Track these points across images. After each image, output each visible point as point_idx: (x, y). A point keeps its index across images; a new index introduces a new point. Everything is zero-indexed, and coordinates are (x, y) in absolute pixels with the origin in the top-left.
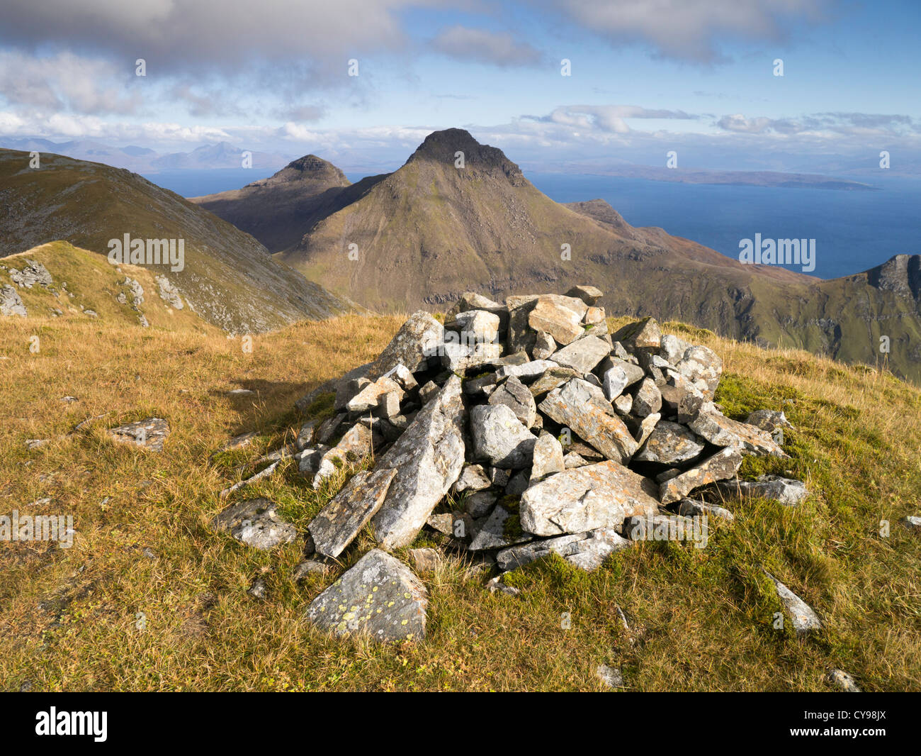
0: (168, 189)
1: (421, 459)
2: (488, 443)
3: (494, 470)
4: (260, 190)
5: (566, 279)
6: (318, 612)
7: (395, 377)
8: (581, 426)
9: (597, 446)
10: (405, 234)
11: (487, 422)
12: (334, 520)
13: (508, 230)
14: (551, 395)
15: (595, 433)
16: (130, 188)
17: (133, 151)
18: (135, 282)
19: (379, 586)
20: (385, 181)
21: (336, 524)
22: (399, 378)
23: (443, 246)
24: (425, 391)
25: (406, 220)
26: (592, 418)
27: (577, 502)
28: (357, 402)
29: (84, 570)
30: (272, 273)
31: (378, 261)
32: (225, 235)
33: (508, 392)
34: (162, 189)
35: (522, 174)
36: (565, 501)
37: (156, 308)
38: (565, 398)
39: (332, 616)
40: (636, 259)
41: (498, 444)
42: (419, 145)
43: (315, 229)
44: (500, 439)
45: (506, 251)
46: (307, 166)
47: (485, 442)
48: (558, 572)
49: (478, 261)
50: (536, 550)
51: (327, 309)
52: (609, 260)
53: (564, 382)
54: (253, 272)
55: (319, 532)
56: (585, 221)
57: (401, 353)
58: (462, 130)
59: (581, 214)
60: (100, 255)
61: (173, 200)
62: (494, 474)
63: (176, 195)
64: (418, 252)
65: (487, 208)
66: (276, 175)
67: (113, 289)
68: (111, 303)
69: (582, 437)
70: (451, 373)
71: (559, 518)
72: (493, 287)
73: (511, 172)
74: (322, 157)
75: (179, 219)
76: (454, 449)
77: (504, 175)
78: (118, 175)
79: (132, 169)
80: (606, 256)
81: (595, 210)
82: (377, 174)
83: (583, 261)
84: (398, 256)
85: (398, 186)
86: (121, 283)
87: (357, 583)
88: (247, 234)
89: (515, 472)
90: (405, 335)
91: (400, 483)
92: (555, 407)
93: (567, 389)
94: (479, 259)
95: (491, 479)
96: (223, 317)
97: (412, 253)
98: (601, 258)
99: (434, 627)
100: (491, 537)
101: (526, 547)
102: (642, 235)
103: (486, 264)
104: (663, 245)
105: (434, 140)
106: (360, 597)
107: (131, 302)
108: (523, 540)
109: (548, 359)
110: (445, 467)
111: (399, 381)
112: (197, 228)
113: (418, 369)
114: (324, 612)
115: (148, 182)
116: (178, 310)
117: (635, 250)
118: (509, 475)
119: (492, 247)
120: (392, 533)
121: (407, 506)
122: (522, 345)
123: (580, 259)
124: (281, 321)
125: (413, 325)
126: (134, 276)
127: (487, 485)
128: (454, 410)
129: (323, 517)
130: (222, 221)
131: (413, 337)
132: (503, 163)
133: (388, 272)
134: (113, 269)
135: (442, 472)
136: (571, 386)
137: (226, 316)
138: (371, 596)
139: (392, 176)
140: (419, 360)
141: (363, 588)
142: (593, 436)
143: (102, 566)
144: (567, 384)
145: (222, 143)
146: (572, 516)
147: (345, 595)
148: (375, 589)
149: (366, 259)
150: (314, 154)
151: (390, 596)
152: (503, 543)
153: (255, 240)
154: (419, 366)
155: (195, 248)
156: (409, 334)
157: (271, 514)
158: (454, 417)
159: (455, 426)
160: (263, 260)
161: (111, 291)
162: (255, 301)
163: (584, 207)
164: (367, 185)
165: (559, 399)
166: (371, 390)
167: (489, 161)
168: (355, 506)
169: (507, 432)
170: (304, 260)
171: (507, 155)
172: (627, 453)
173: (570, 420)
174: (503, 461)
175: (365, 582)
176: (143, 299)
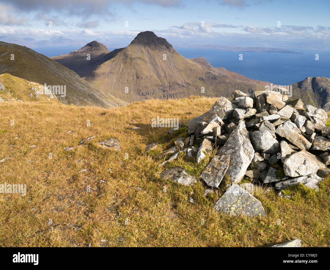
0: (42, 54)
1: (240, 151)
2: (263, 145)
3: (264, 154)
4: (76, 54)
5: (190, 87)
6: (219, 207)
7: (217, 121)
8: (291, 138)
9: (296, 145)
10: (131, 70)
11: (262, 137)
12: (211, 174)
13: (168, 69)
14: (280, 127)
15: (296, 140)
16: (27, 53)
17: (28, 39)
18: (35, 89)
19: (241, 197)
20: (123, 51)
21: (212, 175)
22: (219, 122)
23: (144, 75)
24: (230, 126)
25: (131, 65)
26: (295, 135)
27: (303, 165)
28: (206, 131)
29: (117, 195)
30: (81, 85)
31: (121, 80)
32: (64, 71)
33: (266, 126)
34: (39, 54)
35: (173, 48)
36: (299, 165)
37: (44, 98)
38: (285, 128)
39: (226, 209)
40: (215, 79)
41: (266, 145)
42: (135, 37)
43: (97, 68)
44: (267, 143)
45: (168, 76)
46: (93, 45)
47: (261, 144)
48: (303, 190)
49: (157, 80)
50: (291, 182)
51: (103, 98)
52: (205, 79)
53: (283, 122)
54: (75, 85)
55: (206, 179)
56: (196, 65)
57: (216, 112)
58: (151, 32)
59: (195, 63)
60: (22, 79)
61: (44, 58)
62: (265, 155)
63: (45, 56)
64: (135, 77)
65: (161, 60)
66: (82, 48)
67: (28, 91)
68: (27, 97)
69: (291, 142)
70: (240, 119)
71: (299, 171)
72: (163, 90)
73: (169, 47)
74: (99, 42)
75: (46, 65)
76: (250, 147)
77: (167, 48)
78: (22, 48)
79: (28, 46)
80: (204, 78)
81: (200, 61)
82: (119, 48)
83: (196, 80)
84: (128, 78)
85: (128, 52)
86: (30, 89)
87: (232, 196)
88: (72, 71)
89: (271, 155)
90: (217, 106)
91: (233, 160)
92: (281, 131)
93: (285, 125)
94: (158, 79)
95: (263, 157)
96: (64, 101)
97: (133, 77)
98: (202, 79)
99: (268, 211)
100: (272, 178)
101: (287, 181)
102: (217, 70)
103: (161, 81)
104: (225, 74)
105: (141, 35)
106: (235, 201)
107: (35, 96)
108: (285, 179)
109: (276, 114)
110: (248, 154)
111: (219, 123)
112: (53, 68)
113: (224, 118)
114: (222, 207)
115: (34, 51)
116: (52, 99)
117: (214, 76)
118: (269, 156)
119: (162, 75)
120: (237, 178)
121: (240, 168)
122: (265, 109)
123: (195, 79)
124: (86, 103)
125: (220, 102)
126: (35, 86)
127: (263, 160)
128: (245, 133)
129: (205, 173)
130: (62, 66)
131: (220, 107)
132: (166, 44)
133: (124, 84)
134: (27, 84)
135: (248, 155)
136: (286, 123)
137: (65, 101)
138: (239, 201)
139: (125, 49)
140: (224, 115)
141: (235, 198)
142: (295, 141)
143: (124, 194)
144: (285, 123)
145: (61, 36)
146: (303, 170)
147: (228, 201)
148: (240, 198)
149: (116, 79)
150: (96, 41)
151: (247, 200)
152: (277, 180)
153: (75, 73)
154: (224, 117)
155: (53, 76)
156: (219, 105)
157: (184, 172)
158: (246, 135)
159: (247, 139)
160: (78, 80)
161: (27, 92)
162: (76, 96)
163: (196, 60)
164: (116, 52)
165: (283, 128)
166: (210, 126)
167: (161, 43)
168: (219, 169)
169: (269, 140)
170: (93, 80)
171: (168, 41)
172: (308, 147)
173: (287, 136)
174: (268, 151)
175: (235, 196)
176: (39, 95)
